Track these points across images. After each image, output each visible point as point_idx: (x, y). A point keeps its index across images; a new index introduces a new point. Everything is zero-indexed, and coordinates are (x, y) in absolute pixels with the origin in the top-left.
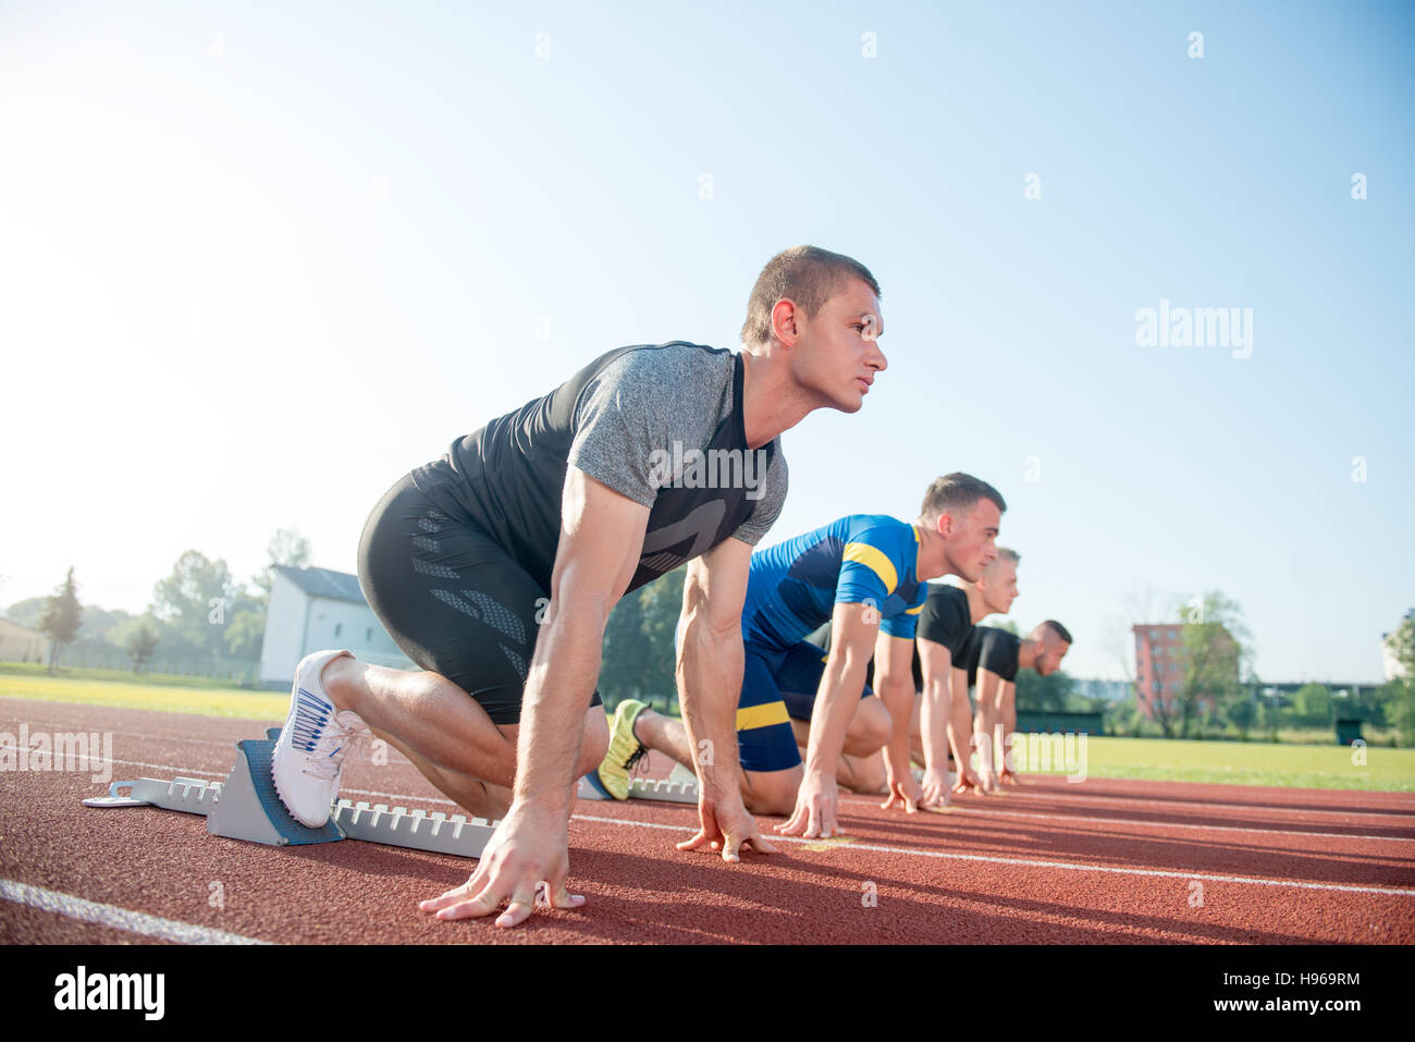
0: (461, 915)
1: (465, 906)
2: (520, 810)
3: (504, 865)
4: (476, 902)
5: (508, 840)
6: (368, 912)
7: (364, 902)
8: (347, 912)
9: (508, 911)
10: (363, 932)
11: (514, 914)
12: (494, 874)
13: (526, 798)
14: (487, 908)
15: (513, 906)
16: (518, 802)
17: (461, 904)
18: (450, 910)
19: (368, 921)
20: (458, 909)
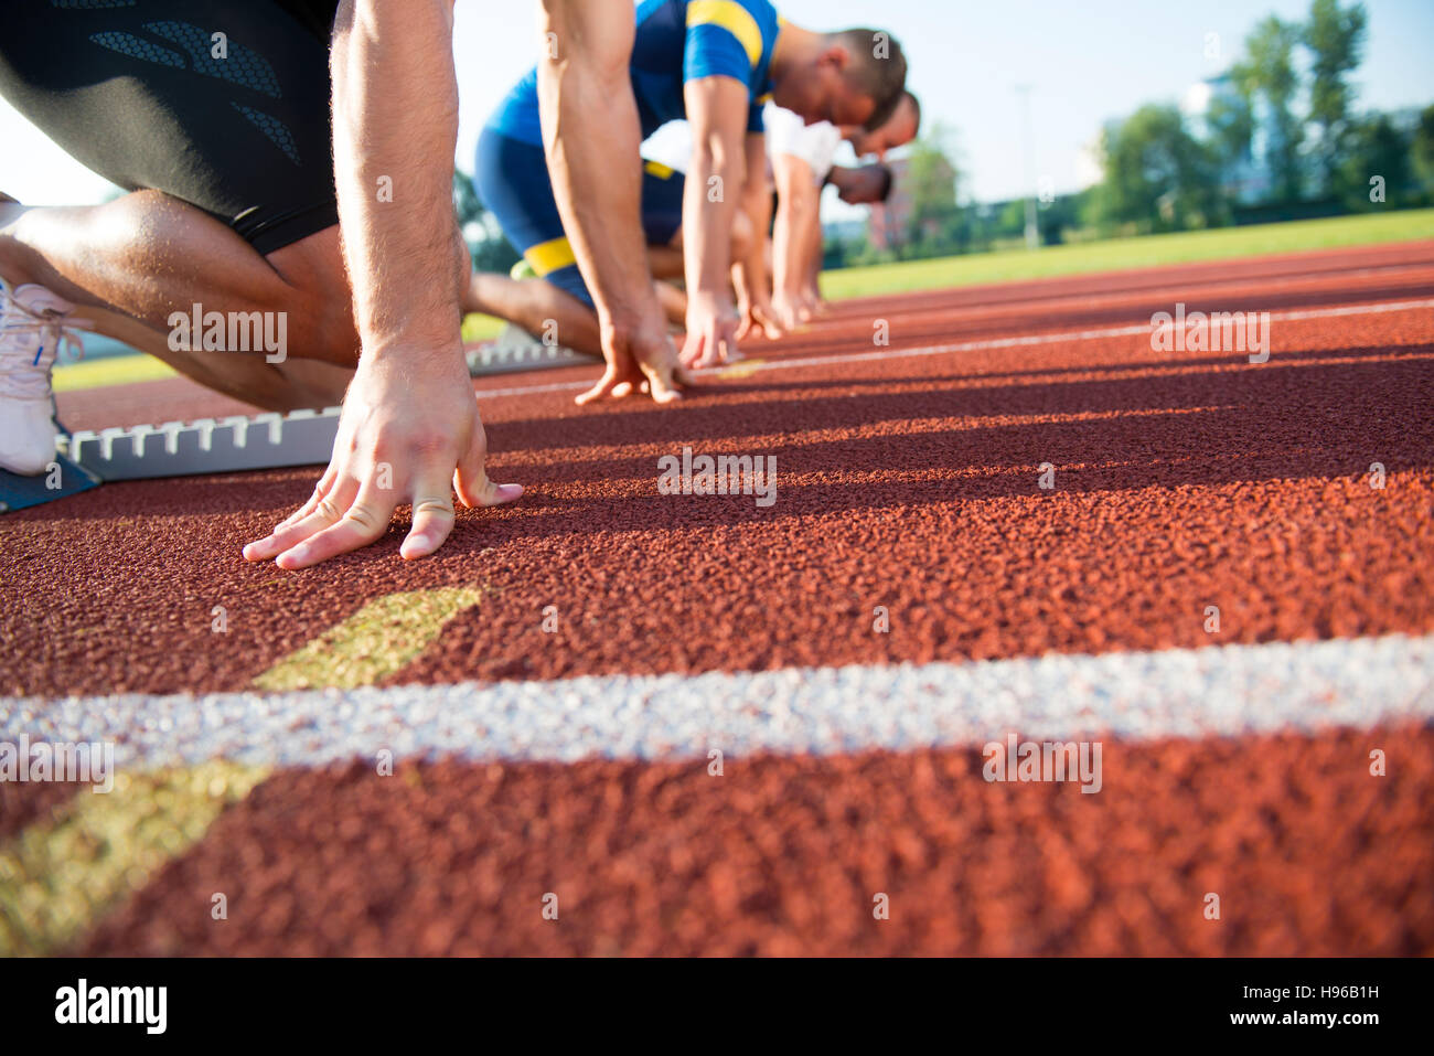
0: (320, 554)
1: (326, 538)
2: (381, 356)
3: (380, 454)
4: (345, 528)
5: (372, 412)
6: (175, 580)
7: (161, 565)
8: (135, 591)
9: (414, 529)
10: (180, 620)
11: (427, 531)
13: (384, 335)
14: (366, 532)
15: (419, 518)
16: (370, 345)
17: (316, 536)
18: (298, 552)
19: (182, 596)
20: (313, 547)
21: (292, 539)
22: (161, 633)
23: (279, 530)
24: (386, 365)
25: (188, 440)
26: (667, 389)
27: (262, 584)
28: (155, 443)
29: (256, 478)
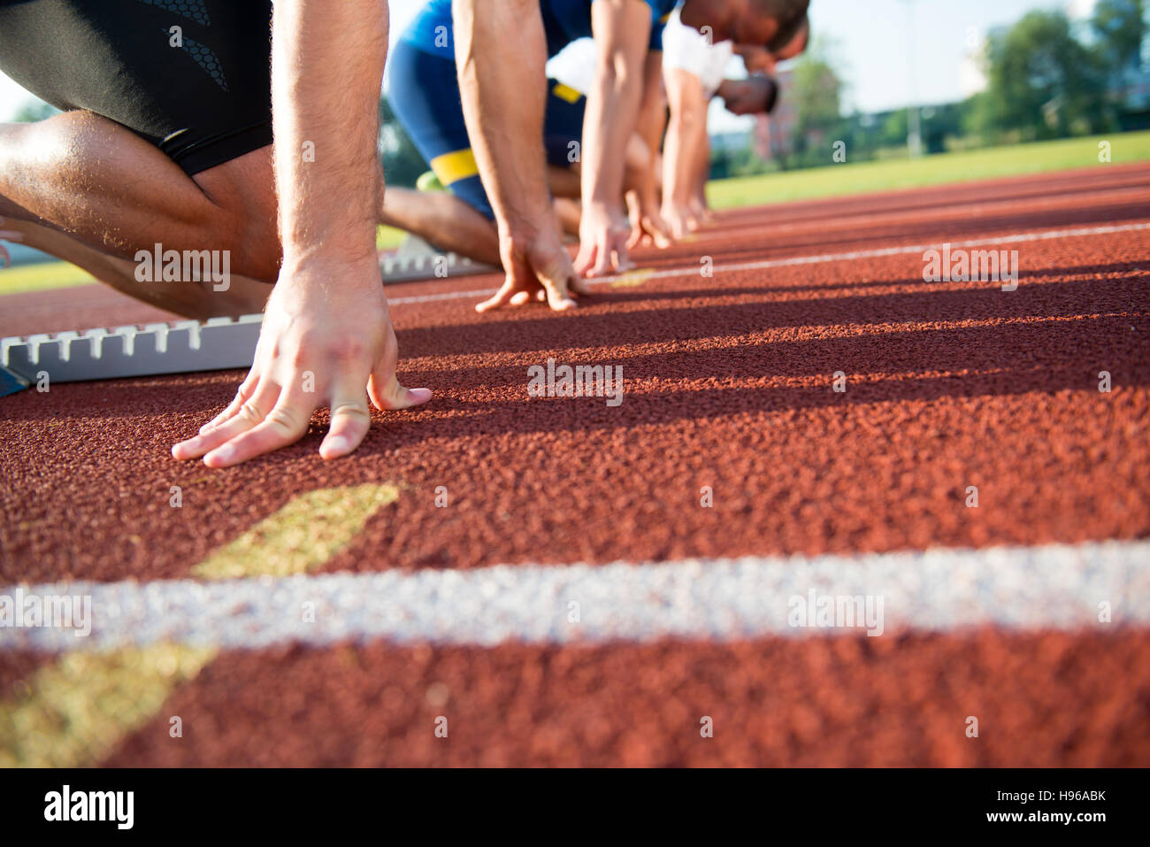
0: (245, 454)
1: (251, 439)
2: (301, 268)
3: (301, 362)
4: (268, 429)
5: (293, 321)
6: (110, 477)
7: (94, 463)
8: (72, 487)
9: (333, 429)
10: (118, 514)
11: (345, 432)
12: (286, 377)
13: (305, 248)
14: (288, 433)
15: (337, 421)
16: (291, 257)
17: (241, 436)
18: (225, 451)
19: (117, 492)
20: (239, 445)
21: (217, 440)
22: (100, 527)
23: (205, 431)
24: (306, 276)
25: (112, 345)
26: (563, 298)
27: (192, 481)
28: (81, 348)
29: (178, 382)
